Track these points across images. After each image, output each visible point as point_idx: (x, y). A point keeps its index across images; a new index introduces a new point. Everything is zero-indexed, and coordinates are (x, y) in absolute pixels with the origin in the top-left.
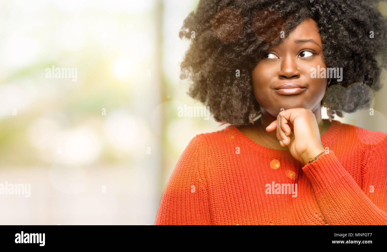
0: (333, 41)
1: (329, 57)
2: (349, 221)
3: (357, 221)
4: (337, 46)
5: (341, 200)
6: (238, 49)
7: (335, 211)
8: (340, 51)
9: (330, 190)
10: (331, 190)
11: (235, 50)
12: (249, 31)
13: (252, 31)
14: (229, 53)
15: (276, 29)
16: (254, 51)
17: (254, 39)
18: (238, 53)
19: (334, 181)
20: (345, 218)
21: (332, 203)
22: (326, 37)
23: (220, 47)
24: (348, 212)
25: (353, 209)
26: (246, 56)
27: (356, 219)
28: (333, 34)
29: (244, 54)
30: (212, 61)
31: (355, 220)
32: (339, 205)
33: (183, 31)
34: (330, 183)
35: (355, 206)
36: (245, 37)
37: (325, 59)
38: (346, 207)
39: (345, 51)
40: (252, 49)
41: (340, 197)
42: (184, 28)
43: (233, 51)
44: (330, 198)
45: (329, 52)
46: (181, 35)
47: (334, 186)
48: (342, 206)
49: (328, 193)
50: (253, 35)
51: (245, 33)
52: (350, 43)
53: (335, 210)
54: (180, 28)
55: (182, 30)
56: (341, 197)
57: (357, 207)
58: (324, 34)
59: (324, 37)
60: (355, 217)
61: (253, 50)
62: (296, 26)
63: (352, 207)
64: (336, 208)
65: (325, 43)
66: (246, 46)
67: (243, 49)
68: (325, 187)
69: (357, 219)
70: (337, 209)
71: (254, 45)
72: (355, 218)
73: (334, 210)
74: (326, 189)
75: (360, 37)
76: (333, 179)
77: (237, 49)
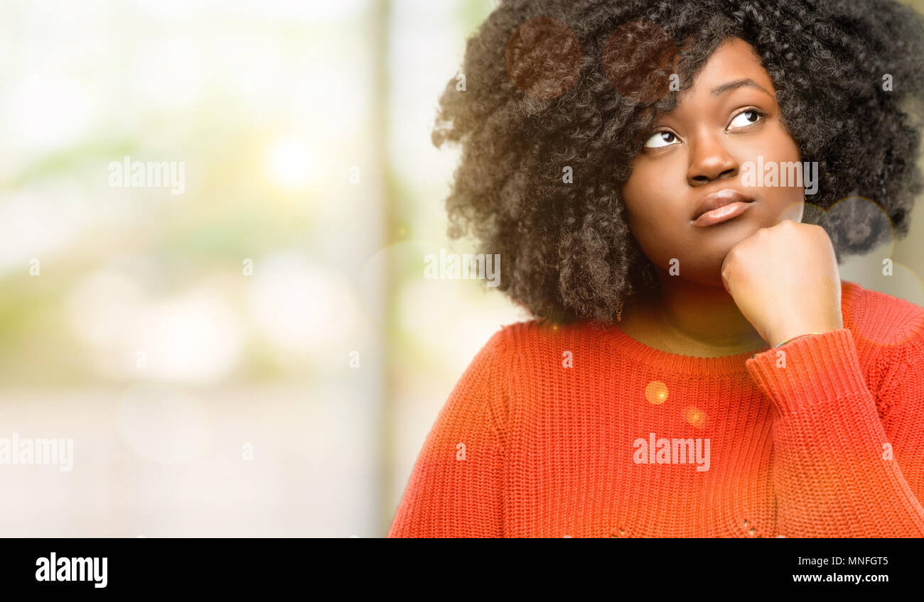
0: (801, 80)
1: (796, 118)
2: (828, 508)
3: (847, 511)
4: (810, 89)
5: (824, 452)
6: (580, 136)
7: (804, 476)
8: (820, 101)
9: (805, 421)
10: (808, 423)
11: (574, 139)
12: (600, 87)
13: (606, 87)
14: (561, 150)
15: (662, 74)
16: (620, 133)
17: (613, 105)
18: (582, 146)
19: (820, 402)
20: (821, 497)
21: (803, 453)
22: (783, 73)
23: (536, 143)
24: (833, 485)
25: (845, 480)
26: (602, 149)
27: (845, 507)
28: (796, 63)
29: (597, 144)
30: (523, 177)
31: (842, 510)
32: (817, 464)
33: (441, 130)
34: (808, 404)
35: (853, 475)
36: (592, 103)
37: (789, 124)
38: (831, 472)
39: (832, 99)
40: (614, 128)
41: (824, 445)
42: (442, 122)
43: (572, 142)
44: (800, 441)
45: (796, 106)
46: (437, 139)
47: (816, 415)
48: (822, 467)
49: (800, 428)
50: (609, 96)
51: (589, 94)
52: (842, 77)
53: (805, 473)
54: (432, 124)
55: (437, 129)
56: (826, 447)
57: (857, 478)
58: (777, 67)
59: (777, 74)
60: (844, 503)
61: (616, 131)
62: (706, 59)
63: (845, 477)
64: (807, 468)
65: (783, 88)
66: (598, 125)
67: (592, 134)
68: (795, 413)
69: (848, 509)
70: (808, 472)
71: (617, 119)
72: (843, 505)
73: (802, 472)
74: (797, 417)
75: (862, 56)
76: (819, 398)
77: (578, 135)
